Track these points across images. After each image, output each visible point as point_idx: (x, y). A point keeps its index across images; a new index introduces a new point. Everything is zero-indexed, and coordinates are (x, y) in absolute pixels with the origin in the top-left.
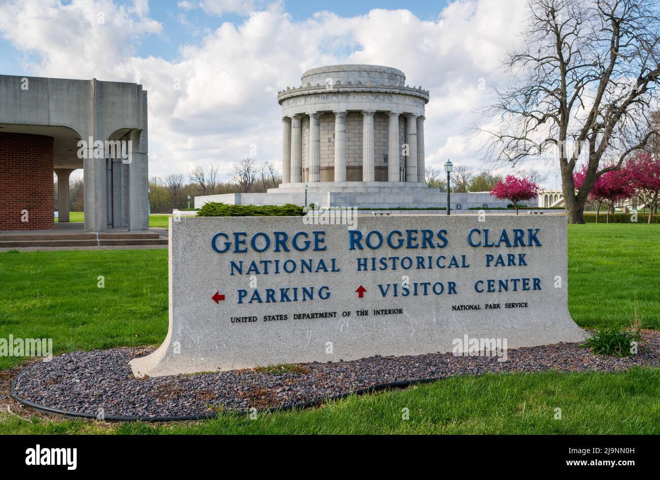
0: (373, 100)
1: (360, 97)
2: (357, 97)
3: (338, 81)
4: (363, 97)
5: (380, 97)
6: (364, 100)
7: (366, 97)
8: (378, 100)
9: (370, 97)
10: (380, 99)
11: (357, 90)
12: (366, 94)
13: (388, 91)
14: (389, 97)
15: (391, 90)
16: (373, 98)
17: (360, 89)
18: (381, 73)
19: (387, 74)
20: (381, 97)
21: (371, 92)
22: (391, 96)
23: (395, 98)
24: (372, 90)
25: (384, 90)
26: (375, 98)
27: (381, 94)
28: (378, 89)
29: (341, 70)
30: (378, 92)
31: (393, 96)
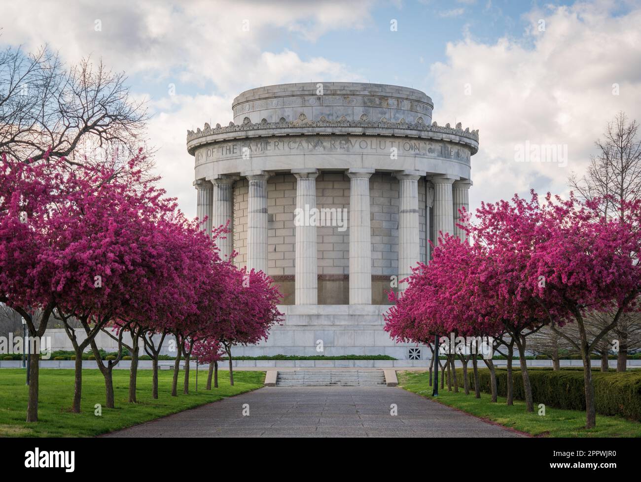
0: (311, 151)
1: (286, 145)
2: (281, 145)
3: (246, 118)
4: (292, 145)
5: (325, 144)
6: (294, 151)
7: (296, 145)
8: (320, 149)
9: (305, 144)
10: (324, 148)
11: (277, 132)
12: (298, 139)
13: (337, 131)
14: (343, 142)
15: (344, 129)
16: (310, 146)
17: (283, 131)
18: (345, 96)
19: (360, 98)
20: (327, 144)
21: (303, 135)
22: (347, 141)
23: (356, 144)
24: (305, 131)
25: (329, 131)
26: (315, 146)
27: (326, 138)
28: (317, 130)
29: (270, 95)
30: (318, 135)
31: (353, 140)
